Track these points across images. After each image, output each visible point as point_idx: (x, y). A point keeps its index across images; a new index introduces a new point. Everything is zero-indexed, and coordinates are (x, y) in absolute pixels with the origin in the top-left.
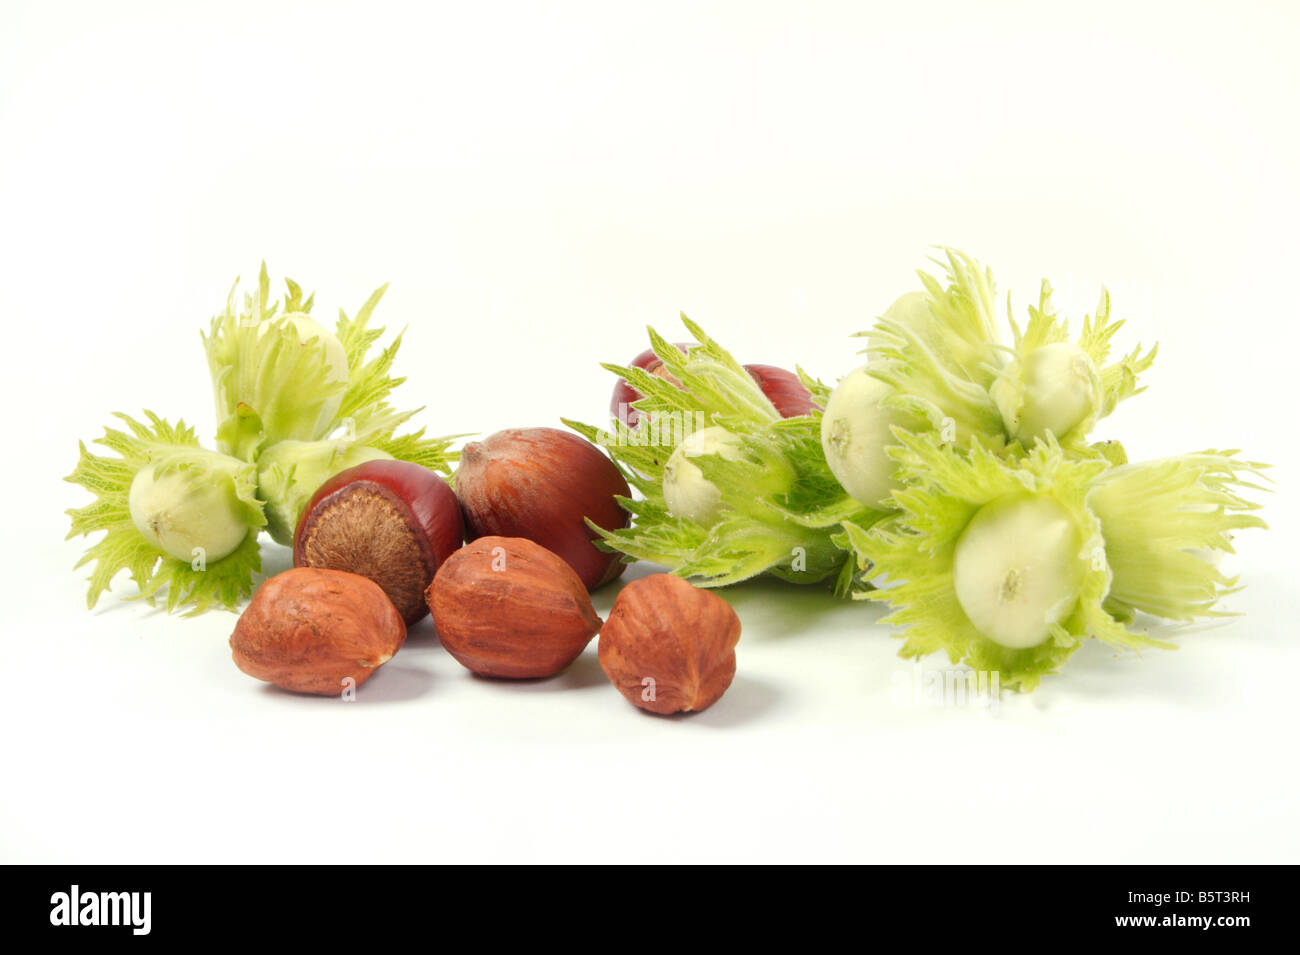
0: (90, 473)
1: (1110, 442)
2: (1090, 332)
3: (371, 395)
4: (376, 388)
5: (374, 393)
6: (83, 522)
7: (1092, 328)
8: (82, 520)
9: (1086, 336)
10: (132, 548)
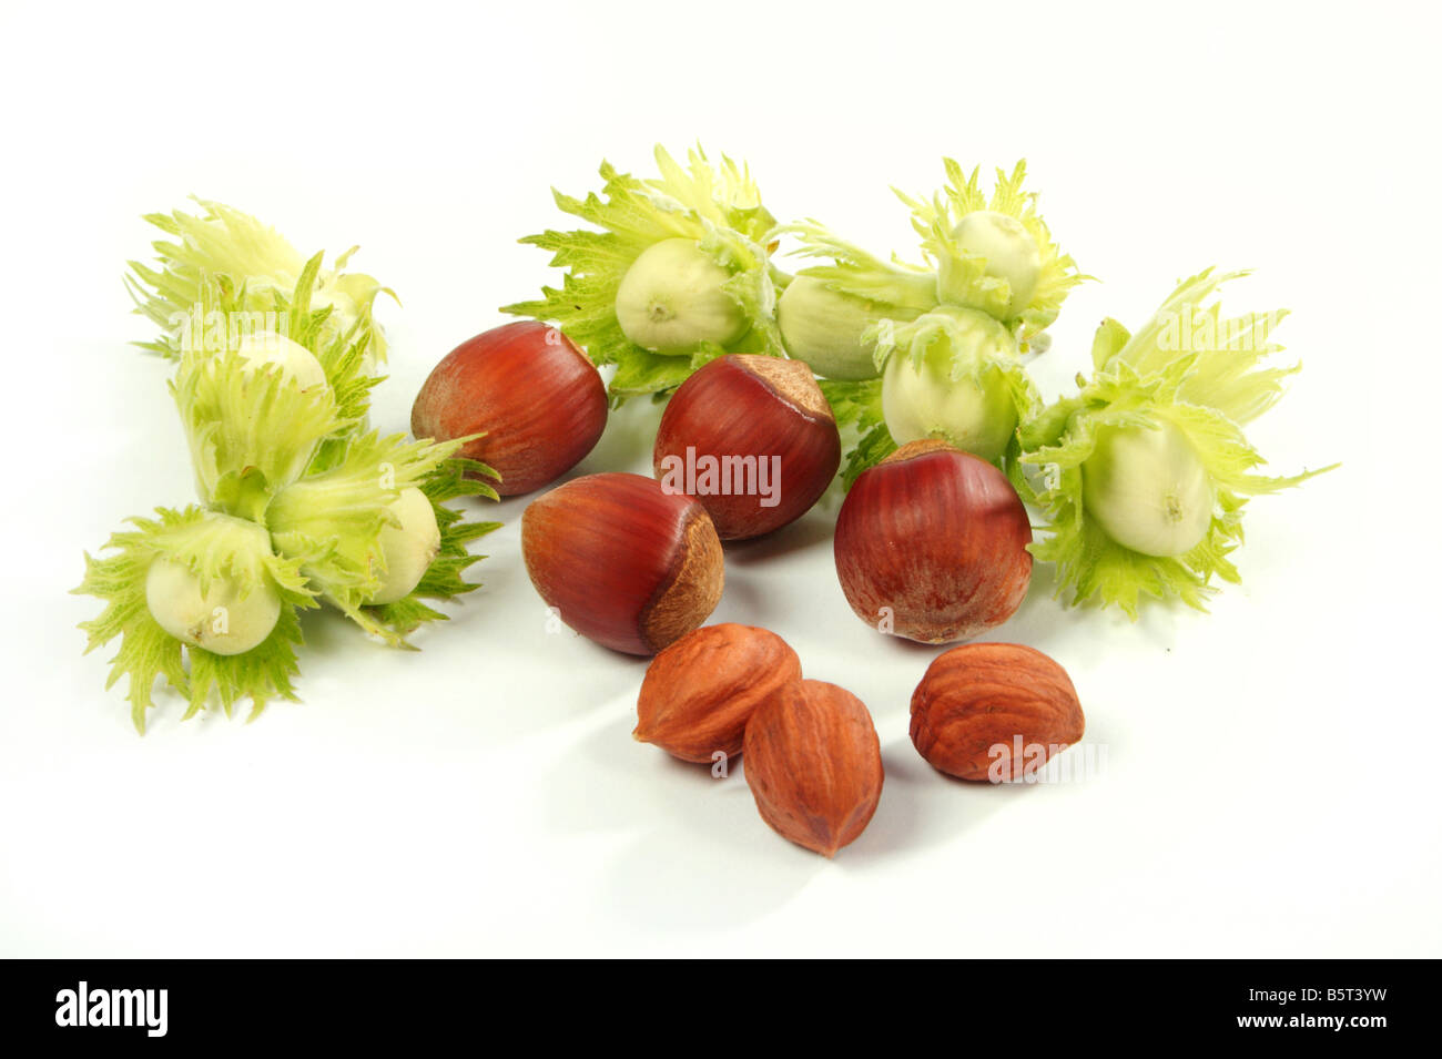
0: (100, 579)
1: (1103, 323)
2: (956, 195)
3: (346, 396)
4: (351, 388)
5: (349, 393)
6: (99, 634)
7: (955, 190)
8: (99, 632)
9: (956, 200)
10: (158, 648)
